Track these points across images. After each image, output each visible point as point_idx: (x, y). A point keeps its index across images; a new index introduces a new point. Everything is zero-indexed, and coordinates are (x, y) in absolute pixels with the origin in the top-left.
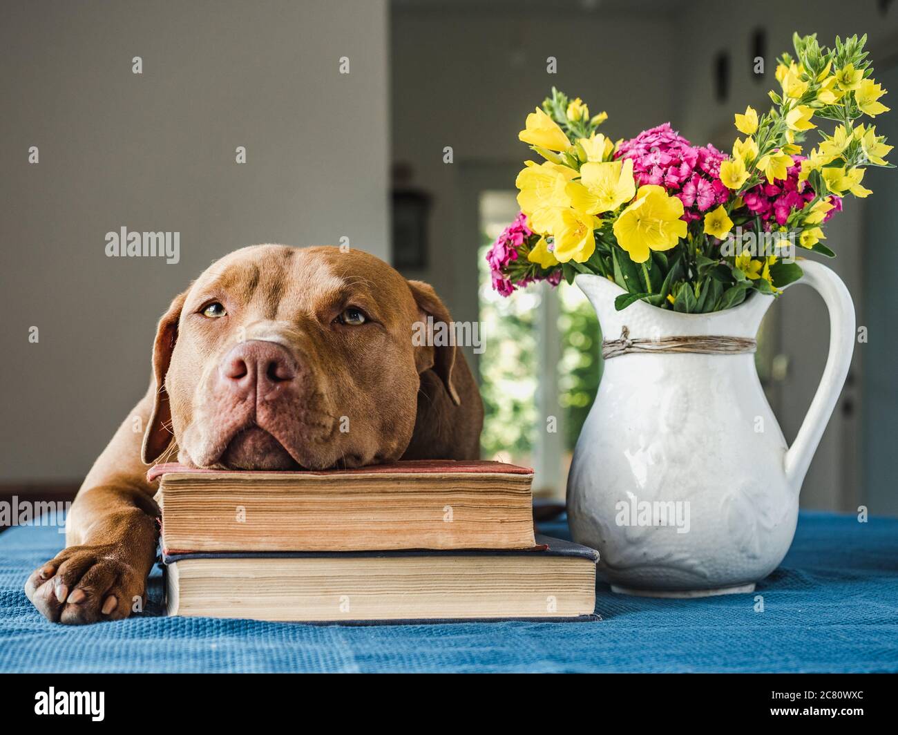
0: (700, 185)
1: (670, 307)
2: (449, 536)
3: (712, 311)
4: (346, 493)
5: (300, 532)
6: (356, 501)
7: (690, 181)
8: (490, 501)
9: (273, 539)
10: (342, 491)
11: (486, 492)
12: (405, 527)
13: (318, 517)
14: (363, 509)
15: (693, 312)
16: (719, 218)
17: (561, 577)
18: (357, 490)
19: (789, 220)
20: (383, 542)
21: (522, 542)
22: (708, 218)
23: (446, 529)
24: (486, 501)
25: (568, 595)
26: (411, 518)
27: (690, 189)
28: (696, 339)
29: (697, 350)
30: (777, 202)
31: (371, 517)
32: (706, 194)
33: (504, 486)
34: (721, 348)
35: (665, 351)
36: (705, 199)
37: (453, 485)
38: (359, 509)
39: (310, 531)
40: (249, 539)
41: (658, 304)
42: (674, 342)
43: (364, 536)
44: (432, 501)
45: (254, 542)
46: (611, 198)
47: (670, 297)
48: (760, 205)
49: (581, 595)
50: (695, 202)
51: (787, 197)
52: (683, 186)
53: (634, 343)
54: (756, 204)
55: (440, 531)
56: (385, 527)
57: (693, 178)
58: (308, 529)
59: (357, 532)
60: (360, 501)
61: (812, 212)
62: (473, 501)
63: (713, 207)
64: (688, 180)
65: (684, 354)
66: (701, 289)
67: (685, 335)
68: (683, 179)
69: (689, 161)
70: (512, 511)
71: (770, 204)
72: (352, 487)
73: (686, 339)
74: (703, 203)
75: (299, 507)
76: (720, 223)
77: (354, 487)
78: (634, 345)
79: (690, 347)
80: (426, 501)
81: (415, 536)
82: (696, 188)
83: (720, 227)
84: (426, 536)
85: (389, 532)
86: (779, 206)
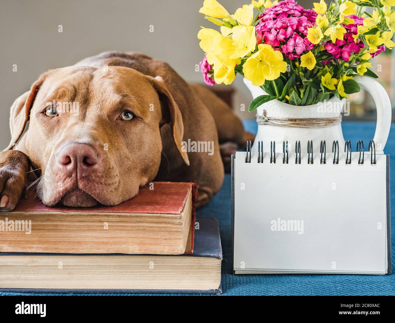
0: (297, 40)
1: (287, 102)
2: (137, 246)
3: (311, 104)
4: (80, 221)
5: (55, 242)
6: (86, 225)
7: (292, 38)
8: (159, 227)
9: (40, 246)
10: (77, 220)
11: (156, 223)
12: (112, 240)
13: (65, 234)
14: (90, 229)
15: (300, 105)
16: (310, 57)
17: (201, 267)
18: (86, 220)
19: (350, 59)
20: (99, 249)
21: (176, 251)
22: (303, 58)
23: (134, 242)
24: (157, 227)
25: (205, 277)
26: (115, 236)
27: (291, 42)
28: (301, 120)
29: (301, 126)
30: (343, 49)
31: (94, 234)
32: (300, 45)
33: (167, 220)
34: (316, 125)
35: (284, 126)
36: (299, 48)
37: (138, 219)
38: (87, 230)
39: (60, 241)
40: (28, 246)
41: (281, 100)
42: (289, 121)
43: (89, 245)
44: (127, 226)
45: (29, 248)
46: (247, 47)
47: (287, 97)
48: (334, 50)
49: (213, 277)
50: (294, 49)
51: (350, 46)
52: (288, 41)
53: (269, 120)
54: (332, 50)
55: (131, 243)
56: (101, 240)
57: (294, 36)
58: (59, 240)
59: (86, 243)
60: (88, 225)
61: (364, 54)
62: (151, 227)
63: (305, 52)
64: (291, 37)
65: (295, 128)
66: (304, 93)
67: (295, 117)
68: (288, 36)
69: (292, 26)
70: (171, 233)
71: (340, 50)
72: (83, 218)
73: (295, 120)
74: (299, 50)
75: (55, 228)
76: (311, 60)
77: (84, 218)
78: (269, 121)
79: (298, 124)
80: (124, 226)
81: (117, 246)
82: (295, 41)
83: (311, 62)
84: (123, 246)
85: (103, 243)
86: (345, 51)
